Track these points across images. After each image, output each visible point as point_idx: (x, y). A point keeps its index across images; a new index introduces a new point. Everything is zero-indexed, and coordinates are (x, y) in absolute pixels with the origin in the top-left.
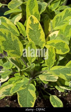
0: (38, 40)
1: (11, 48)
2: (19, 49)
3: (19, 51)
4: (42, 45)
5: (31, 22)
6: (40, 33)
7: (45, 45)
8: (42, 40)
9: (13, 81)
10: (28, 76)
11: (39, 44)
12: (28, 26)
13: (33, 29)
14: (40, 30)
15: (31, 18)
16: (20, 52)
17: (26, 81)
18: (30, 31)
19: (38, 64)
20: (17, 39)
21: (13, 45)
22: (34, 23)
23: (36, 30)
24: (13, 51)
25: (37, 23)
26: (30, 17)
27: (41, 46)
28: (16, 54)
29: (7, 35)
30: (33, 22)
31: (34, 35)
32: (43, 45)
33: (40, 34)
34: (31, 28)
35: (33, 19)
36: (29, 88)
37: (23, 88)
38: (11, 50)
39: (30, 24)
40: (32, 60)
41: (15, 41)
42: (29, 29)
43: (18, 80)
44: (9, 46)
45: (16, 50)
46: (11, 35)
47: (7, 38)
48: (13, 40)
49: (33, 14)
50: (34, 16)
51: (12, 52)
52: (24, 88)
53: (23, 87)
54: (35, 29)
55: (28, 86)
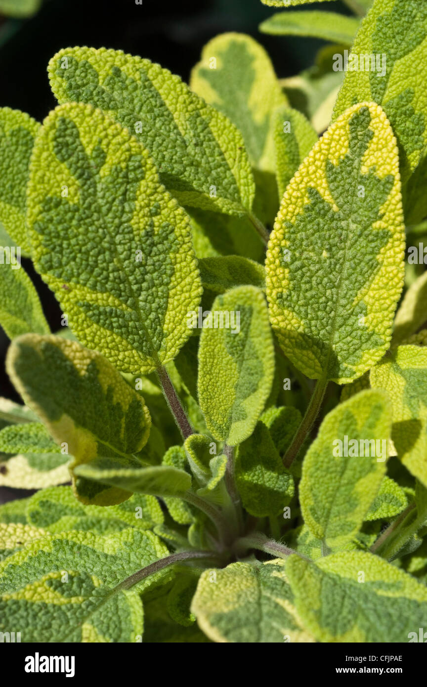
0: (343, 302)
1: (97, 271)
2: (163, 309)
3: (159, 321)
4: (354, 352)
5: (348, 152)
6: (379, 257)
7: (380, 363)
8: (370, 316)
9: (73, 512)
10: (192, 529)
11: (336, 335)
12: (312, 169)
13: (335, 208)
14: (384, 236)
15: (361, 121)
16: (162, 335)
17: (133, 558)
18: (307, 209)
19: (283, 473)
20: (177, 232)
21: (119, 261)
22: (364, 170)
23: (353, 226)
24: (105, 300)
25: (380, 174)
26: (357, 107)
27: (345, 359)
28: (125, 331)
29: (106, 166)
30: (361, 155)
31: (325, 254)
32: (366, 356)
33: (374, 266)
34: (327, 197)
35: (370, 136)
36: (95, 616)
37: (51, 597)
38: (94, 288)
39: (334, 162)
40: (234, 426)
41: (149, 234)
42: (312, 192)
43: (109, 520)
44: (87, 253)
45: (135, 306)
46: (137, 180)
47: (99, 187)
48: (139, 222)
49: (386, 99)
50: (383, 115)
51: (88, 307)
52: (63, 600)
53: (57, 585)
54: (353, 216)
55: (105, 595)
